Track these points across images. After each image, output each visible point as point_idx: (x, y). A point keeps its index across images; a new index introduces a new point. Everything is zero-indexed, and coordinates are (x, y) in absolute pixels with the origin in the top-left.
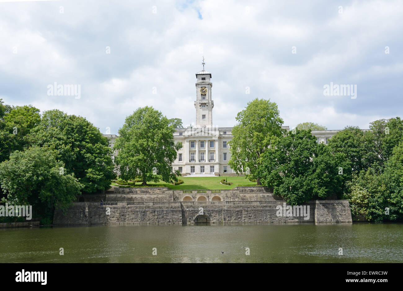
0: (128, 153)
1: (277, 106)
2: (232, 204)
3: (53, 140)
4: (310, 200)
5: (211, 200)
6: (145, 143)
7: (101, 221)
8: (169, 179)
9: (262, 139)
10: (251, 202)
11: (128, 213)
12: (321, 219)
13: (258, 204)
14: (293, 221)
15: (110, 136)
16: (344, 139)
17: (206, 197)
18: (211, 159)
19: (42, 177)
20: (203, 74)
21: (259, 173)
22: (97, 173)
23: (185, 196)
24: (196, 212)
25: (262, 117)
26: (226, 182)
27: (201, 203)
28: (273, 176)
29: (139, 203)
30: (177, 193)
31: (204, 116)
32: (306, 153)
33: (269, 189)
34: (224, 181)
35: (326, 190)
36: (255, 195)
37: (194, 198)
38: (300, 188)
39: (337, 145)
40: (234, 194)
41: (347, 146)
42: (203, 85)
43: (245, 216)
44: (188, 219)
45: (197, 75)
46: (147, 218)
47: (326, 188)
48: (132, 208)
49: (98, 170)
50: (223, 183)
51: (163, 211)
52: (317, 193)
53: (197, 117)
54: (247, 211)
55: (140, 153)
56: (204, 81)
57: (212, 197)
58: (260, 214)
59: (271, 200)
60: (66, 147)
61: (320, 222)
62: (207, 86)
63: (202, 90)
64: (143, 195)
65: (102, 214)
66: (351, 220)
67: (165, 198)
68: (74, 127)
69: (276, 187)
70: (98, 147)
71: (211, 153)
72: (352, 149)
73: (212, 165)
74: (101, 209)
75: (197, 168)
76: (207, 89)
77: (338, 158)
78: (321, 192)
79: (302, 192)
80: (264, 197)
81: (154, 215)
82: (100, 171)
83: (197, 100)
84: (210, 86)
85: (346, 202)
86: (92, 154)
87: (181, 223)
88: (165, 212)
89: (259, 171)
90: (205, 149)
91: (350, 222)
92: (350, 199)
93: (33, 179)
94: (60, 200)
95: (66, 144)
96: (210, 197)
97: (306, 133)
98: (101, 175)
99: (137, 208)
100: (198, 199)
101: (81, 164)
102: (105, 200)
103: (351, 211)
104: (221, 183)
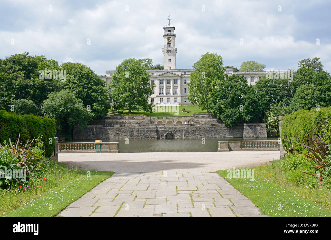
0: (119, 91)
1: (222, 58)
2: (189, 126)
3: (71, 84)
4: (241, 123)
5: (175, 123)
6: (131, 85)
7: (104, 137)
8: (146, 109)
9: (211, 82)
10: (202, 124)
11: (121, 132)
12: (247, 135)
13: (207, 126)
14: (229, 137)
15: (101, 76)
16: (266, 82)
17: (172, 121)
18: (175, 93)
19: (70, 110)
20: (169, 28)
21: (208, 105)
22: (100, 105)
23: (158, 121)
24: (166, 131)
25: (211, 67)
26: (186, 111)
27: (169, 125)
28: (217, 107)
29: (128, 126)
30: (153, 119)
31: (170, 60)
32: (239, 92)
33: (215, 116)
34: (185, 109)
35: (251, 117)
36: (204, 120)
37: (164, 122)
38: (234, 116)
39: (261, 86)
40: (191, 119)
41: (267, 87)
42: (169, 36)
43: (198, 134)
44: (160, 136)
45: (164, 28)
46: (134, 135)
47: (251, 116)
48: (124, 129)
49: (100, 104)
50: (184, 111)
51: (144, 130)
52: (245, 119)
53: (165, 61)
54: (199, 131)
55: (127, 92)
56: (170, 33)
57: (176, 121)
58: (207, 132)
59: (215, 123)
60: (79, 88)
61: (246, 138)
62: (172, 37)
63: (168, 40)
64: (131, 120)
65: (104, 132)
66: (266, 136)
67: (145, 122)
68: (83, 74)
69: (218, 115)
70: (100, 88)
71: (176, 88)
72: (271, 89)
73: (176, 97)
74: (103, 130)
75: (165, 99)
76: (172, 39)
77: (260, 95)
78: (248, 118)
79: (236, 118)
80: (211, 121)
81: (139, 133)
82: (102, 104)
83: (165, 48)
84: (174, 37)
85: (264, 125)
86: (96, 93)
87: (156, 138)
88: (145, 131)
89: (208, 104)
90: (171, 85)
91: (266, 137)
92: (267, 122)
93: (65, 111)
94: (80, 124)
95: (79, 86)
96: (175, 121)
97: (240, 78)
98: (103, 107)
99: (127, 128)
100: (167, 123)
101: (89, 99)
102: (105, 124)
103: (267, 130)
104: (182, 111)
